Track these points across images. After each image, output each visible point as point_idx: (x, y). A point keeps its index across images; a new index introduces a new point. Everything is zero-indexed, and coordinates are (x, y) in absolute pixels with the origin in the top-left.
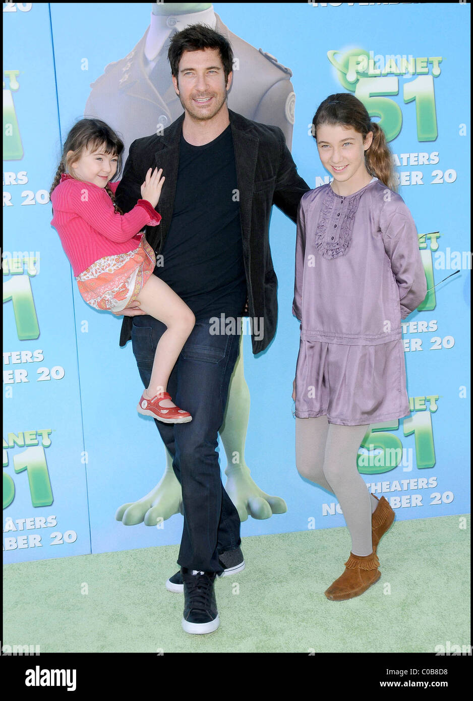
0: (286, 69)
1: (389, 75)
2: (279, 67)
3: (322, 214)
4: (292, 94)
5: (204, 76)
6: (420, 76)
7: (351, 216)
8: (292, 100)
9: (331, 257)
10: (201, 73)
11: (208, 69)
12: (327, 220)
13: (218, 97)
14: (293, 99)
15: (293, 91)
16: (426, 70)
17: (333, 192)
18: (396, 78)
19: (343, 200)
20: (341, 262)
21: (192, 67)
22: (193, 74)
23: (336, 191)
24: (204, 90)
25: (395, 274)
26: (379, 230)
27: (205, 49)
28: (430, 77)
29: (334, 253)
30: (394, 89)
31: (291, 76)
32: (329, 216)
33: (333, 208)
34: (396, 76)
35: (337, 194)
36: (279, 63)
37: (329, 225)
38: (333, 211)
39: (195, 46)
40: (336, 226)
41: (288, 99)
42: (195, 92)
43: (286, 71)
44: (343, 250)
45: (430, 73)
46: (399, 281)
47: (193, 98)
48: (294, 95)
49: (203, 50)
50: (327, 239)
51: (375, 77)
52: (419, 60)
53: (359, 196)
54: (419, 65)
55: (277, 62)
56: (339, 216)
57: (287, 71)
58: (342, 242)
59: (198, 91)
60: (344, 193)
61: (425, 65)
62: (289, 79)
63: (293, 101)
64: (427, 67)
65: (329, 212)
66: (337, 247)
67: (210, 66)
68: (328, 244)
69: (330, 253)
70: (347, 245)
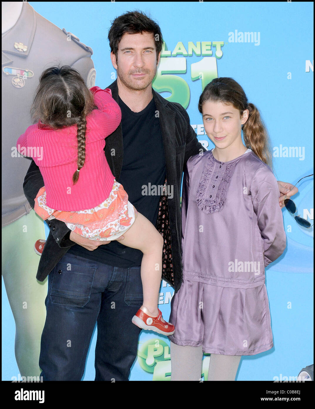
0: (87, 47)
1: (178, 56)
2: (82, 46)
3: (203, 175)
4: (92, 70)
6: (205, 58)
7: (226, 180)
8: (92, 76)
9: (208, 212)
10: (139, 52)
11: (145, 49)
12: (207, 181)
14: (94, 74)
15: (94, 68)
16: (210, 52)
17: (213, 157)
18: (184, 59)
19: (221, 165)
20: (217, 217)
21: (133, 47)
22: (132, 52)
23: (216, 157)
24: (141, 66)
25: (261, 230)
26: (250, 194)
27: (143, 32)
28: (213, 59)
29: (212, 209)
30: (183, 68)
31: (92, 54)
32: (210, 177)
33: (213, 172)
34: (184, 56)
35: (217, 159)
36: (81, 42)
37: (208, 184)
38: (212, 174)
40: (214, 186)
41: (89, 74)
42: (133, 68)
43: (87, 49)
44: (218, 207)
45: (213, 55)
46: (264, 237)
47: (131, 73)
48: (94, 71)
49: (142, 33)
50: (206, 196)
51: (166, 57)
52: (204, 43)
53: (235, 164)
54: (204, 48)
55: (79, 41)
56: (217, 178)
57: (88, 49)
58: (219, 201)
59: (136, 67)
60: (222, 160)
61: (209, 48)
62: (90, 57)
63: (94, 76)
64: (211, 50)
65: (210, 174)
66: (214, 204)
68: (206, 201)
69: (208, 208)
70: (223, 203)
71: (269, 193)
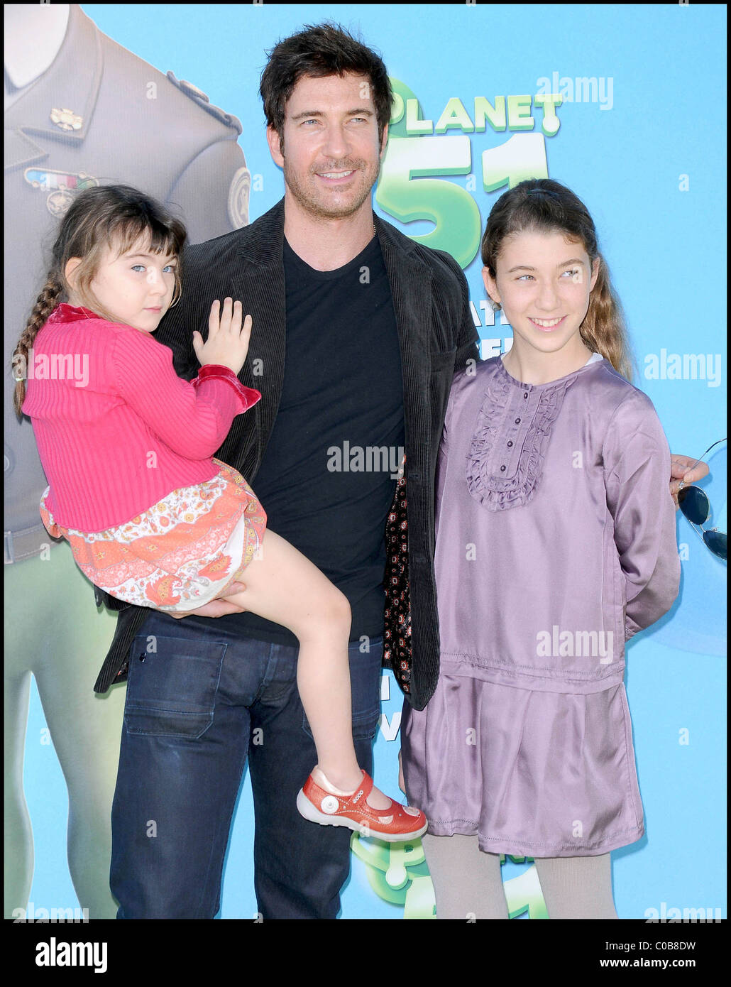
0: (227, 117)
2: (213, 113)
3: (483, 417)
4: (243, 170)
5: (342, 128)
6: (516, 136)
7: (542, 429)
8: (241, 185)
9: (497, 506)
10: (335, 122)
11: (350, 113)
12: (493, 431)
13: (367, 171)
14: (245, 182)
15: (245, 167)
16: (529, 122)
17: (507, 374)
18: (465, 140)
19: (528, 391)
20: (517, 519)
21: (319, 110)
22: (319, 122)
23: (514, 373)
24: (342, 156)
25: (622, 551)
26: (601, 463)
27: (345, 72)
28: (538, 138)
29: (506, 499)
31: (239, 134)
32: (500, 421)
33: (507, 407)
34: (466, 133)
35: (517, 378)
36: (212, 104)
37: (495, 439)
38: (505, 412)
39: (326, 66)
40: (510, 444)
41: (235, 181)
42: (320, 158)
43: (227, 122)
44: (523, 494)
45: (536, 129)
46: (626, 567)
47: (317, 172)
48: (246, 174)
49: (342, 75)
50: (492, 467)
51: (422, 136)
52: (513, 100)
53: (562, 389)
54: (514, 111)
55: (207, 101)
56: (517, 423)
57: (231, 121)
58: (524, 479)
59: (330, 157)
60: (529, 379)
61: (527, 110)
62: (236, 140)
63: (246, 187)
64: (531, 116)
65: (498, 414)
66: (513, 487)
67: (354, 108)
68: (492, 478)
69: (496, 497)
70: (533, 485)
71: (647, 463)
